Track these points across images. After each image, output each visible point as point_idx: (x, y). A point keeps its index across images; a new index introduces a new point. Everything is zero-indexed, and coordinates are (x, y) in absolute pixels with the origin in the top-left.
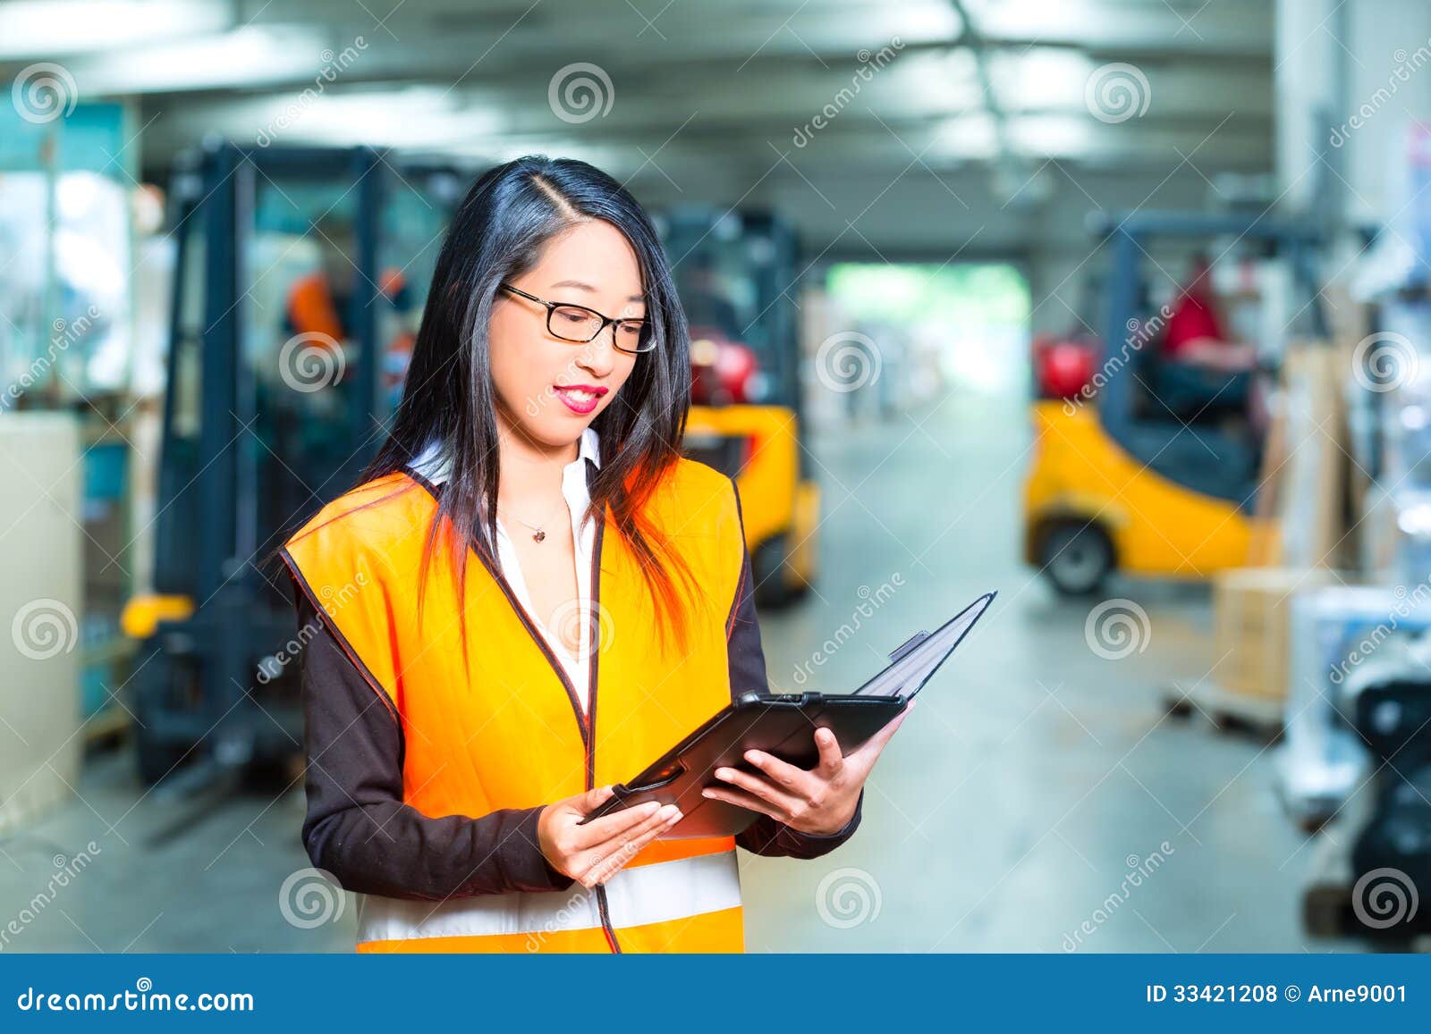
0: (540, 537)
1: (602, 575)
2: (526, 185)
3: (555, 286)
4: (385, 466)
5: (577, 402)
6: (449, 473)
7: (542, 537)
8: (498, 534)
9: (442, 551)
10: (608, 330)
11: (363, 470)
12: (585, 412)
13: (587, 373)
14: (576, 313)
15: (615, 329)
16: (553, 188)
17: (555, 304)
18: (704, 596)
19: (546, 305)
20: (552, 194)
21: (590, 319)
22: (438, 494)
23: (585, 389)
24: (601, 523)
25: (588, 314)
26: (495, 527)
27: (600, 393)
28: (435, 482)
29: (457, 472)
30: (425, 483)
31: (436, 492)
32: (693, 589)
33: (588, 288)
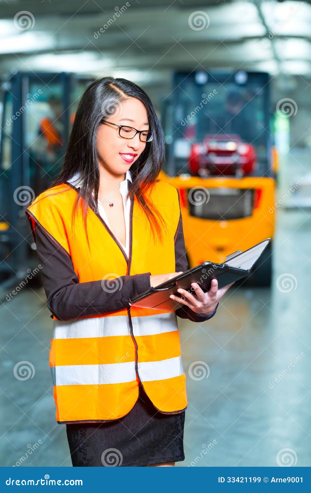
0: (112, 205)
1: (133, 218)
2: (108, 87)
3: (120, 120)
4: (61, 181)
5: (127, 159)
6: (82, 184)
7: (113, 206)
8: (98, 204)
9: (79, 210)
10: (138, 134)
11: (53, 182)
12: (130, 162)
13: (131, 149)
14: (127, 129)
15: (140, 134)
16: (117, 88)
17: (121, 126)
18: (167, 225)
19: (118, 126)
20: (117, 90)
21: (132, 131)
22: (78, 191)
23: (131, 154)
24: (132, 200)
25: (132, 129)
26: (97, 202)
27: (135, 155)
28: (77, 187)
29: (85, 184)
30: (74, 187)
31: (78, 190)
32: (163, 223)
33: (131, 121)
